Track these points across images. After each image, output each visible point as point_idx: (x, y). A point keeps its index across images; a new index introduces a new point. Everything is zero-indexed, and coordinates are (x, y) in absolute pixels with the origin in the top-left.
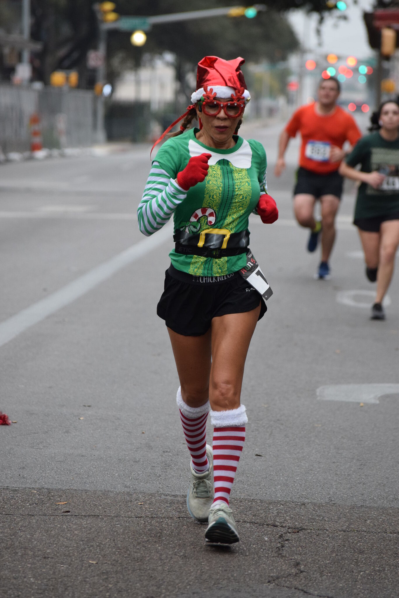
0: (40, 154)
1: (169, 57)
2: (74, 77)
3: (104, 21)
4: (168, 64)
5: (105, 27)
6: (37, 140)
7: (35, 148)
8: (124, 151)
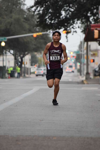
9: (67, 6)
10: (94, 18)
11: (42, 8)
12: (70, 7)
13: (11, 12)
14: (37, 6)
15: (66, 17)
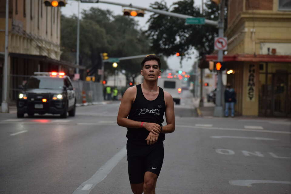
0: (86, 104)
1: (124, 71)
2: (94, 78)
3: (104, 59)
4: (123, 74)
5: (104, 61)
6: (84, 99)
7: (84, 102)
8: (111, 103)
9: (182, 32)
10: (209, 44)
11: (157, 33)
12: (185, 32)
13: (124, 32)
14: (151, 30)
15: (180, 42)
